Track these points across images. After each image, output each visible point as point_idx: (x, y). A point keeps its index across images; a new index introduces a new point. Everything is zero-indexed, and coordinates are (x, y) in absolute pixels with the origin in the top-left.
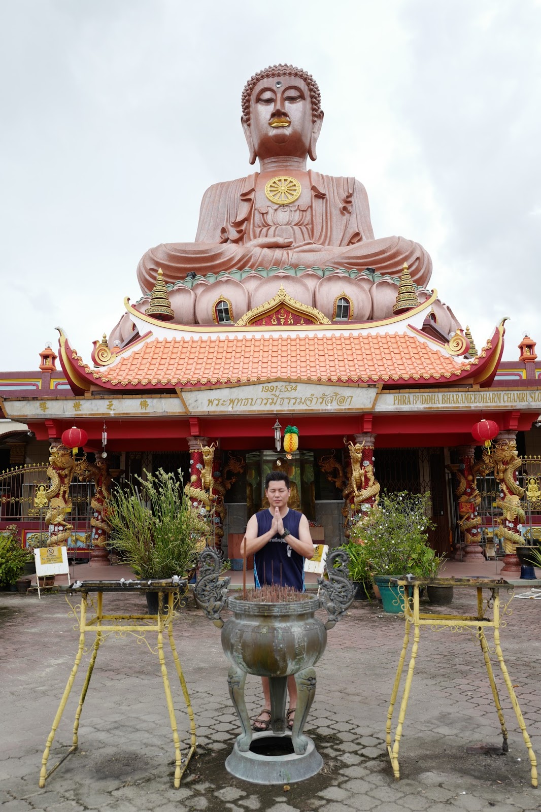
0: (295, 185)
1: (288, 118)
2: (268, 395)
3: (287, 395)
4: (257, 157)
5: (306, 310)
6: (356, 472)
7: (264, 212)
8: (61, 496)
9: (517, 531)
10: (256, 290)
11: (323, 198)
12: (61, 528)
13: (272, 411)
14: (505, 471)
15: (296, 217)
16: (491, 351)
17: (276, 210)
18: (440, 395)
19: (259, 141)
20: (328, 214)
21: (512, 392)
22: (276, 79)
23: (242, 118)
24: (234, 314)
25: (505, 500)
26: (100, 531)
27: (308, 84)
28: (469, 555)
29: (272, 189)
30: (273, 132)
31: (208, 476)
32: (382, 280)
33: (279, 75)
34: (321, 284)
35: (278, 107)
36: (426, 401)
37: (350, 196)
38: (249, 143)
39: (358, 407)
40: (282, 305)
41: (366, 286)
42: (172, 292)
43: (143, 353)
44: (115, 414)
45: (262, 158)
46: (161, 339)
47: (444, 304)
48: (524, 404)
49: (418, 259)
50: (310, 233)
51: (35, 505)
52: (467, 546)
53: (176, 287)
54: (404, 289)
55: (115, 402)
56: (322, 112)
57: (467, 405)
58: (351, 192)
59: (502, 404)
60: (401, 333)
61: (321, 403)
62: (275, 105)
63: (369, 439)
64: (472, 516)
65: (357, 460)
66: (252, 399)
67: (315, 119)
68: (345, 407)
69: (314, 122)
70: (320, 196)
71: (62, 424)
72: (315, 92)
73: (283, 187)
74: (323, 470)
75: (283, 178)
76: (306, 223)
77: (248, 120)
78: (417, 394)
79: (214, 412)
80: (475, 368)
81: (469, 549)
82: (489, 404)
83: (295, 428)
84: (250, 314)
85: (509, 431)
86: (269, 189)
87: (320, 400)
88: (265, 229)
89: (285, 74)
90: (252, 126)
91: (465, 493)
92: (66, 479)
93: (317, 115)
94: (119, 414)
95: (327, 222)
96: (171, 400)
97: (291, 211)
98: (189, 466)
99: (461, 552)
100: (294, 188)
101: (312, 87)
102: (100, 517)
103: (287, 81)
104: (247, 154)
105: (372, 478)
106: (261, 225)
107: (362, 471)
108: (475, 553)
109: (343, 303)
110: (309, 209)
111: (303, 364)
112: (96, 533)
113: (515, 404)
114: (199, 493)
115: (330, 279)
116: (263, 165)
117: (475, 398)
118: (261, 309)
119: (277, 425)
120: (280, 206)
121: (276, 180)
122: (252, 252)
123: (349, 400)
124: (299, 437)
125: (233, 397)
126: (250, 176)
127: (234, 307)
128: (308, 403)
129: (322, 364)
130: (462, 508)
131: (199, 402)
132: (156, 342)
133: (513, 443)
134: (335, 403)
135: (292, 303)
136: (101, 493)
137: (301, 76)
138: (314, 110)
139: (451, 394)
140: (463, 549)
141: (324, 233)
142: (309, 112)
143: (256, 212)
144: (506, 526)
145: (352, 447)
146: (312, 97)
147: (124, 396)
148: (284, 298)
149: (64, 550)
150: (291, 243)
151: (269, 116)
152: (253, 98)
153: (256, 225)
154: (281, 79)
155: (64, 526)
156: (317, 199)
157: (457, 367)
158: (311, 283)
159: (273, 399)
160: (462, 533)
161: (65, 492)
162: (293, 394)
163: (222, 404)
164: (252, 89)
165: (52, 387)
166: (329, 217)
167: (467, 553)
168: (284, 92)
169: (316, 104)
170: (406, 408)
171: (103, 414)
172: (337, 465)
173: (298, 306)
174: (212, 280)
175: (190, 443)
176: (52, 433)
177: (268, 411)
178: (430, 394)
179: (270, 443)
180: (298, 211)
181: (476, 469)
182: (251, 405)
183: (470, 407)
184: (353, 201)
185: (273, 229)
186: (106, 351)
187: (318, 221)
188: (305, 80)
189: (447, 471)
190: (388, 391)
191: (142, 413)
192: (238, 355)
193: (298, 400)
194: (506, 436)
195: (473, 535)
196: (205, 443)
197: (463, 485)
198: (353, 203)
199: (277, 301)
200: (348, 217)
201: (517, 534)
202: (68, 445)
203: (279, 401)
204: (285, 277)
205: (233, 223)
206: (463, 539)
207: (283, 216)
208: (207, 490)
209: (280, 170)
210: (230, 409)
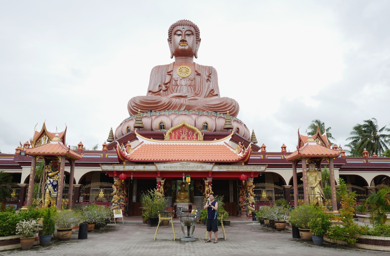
0: (189, 70)
1: (186, 42)
2: (181, 165)
3: (187, 166)
4: (174, 56)
5: (192, 127)
6: (207, 189)
7: (176, 80)
8: (117, 194)
9: (252, 207)
10: (175, 119)
11: (200, 75)
12: (117, 204)
13: (182, 170)
14: (250, 189)
15: (189, 83)
16: (247, 153)
17: (181, 79)
18: (231, 167)
19: (175, 50)
20: (202, 82)
21: (251, 167)
22: (182, 27)
23: (168, 39)
24: (166, 127)
25: (250, 198)
26: (123, 206)
27: (195, 29)
28: (242, 215)
29: (180, 71)
30: (180, 48)
31: (162, 189)
32: (220, 116)
33: (184, 25)
34: (198, 118)
35: (183, 38)
36: (227, 169)
37: (210, 74)
38: (171, 50)
39: (207, 170)
40: (184, 125)
41: (214, 118)
42: (143, 117)
43: (141, 149)
44: (135, 170)
45: (176, 56)
46: (146, 144)
47: (243, 123)
48: (255, 170)
49: (234, 106)
50: (194, 89)
51: (99, 197)
52: (242, 212)
53: (144, 116)
54: (227, 121)
55: (136, 166)
56: (200, 39)
57: (239, 170)
58: (210, 73)
59: (248, 170)
60: (222, 144)
61: (197, 168)
62: (182, 37)
63: (210, 179)
64: (243, 202)
65: (207, 185)
66: (177, 167)
67: (197, 42)
68: (204, 170)
69: (197, 43)
70: (199, 74)
71: (119, 173)
72: (198, 32)
73: (184, 70)
74: (197, 187)
75: (184, 66)
76: (193, 85)
77: (170, 41)
78: (224, 166)
79: (165, 170)
80: (242, 158)
81: (242, 213)
82: (245, 170)
83: (189, 175)
84: (172, 128)
85: (251, 177)
86: (178, 71)
87: (197, 167)
88: (177, 87)
89: (186, 25)
90: (172, 44)
91: (241, 195)
92: (118, 189)
93: (198, 40)
94: (137, 170)
95: (201, 85)
96: (153, 166)
97: (187, 80)
98: (156, 186)
99: (239, 214)
100: (188, 71)
101: (197, 30)
102: (123, 201)
103: (186, 28)
104: (170, 54)
105: (211, 190)
106: (175, 85)
107: (208, 189)
108: (244, 214)
109: (205, 125)
110: (194, 79)
111: (192, 155)
112: (122, 206)
113: (252, 170)
114: (159, 194)
115: (201, 115)
116: (176, 59)
117: (241, 168)
118: (176, 127)
119: (184, 174)
120: (183, 78)
121: (181, 67)
122: (172, 101)
123: (205, 168)
124: (191, 178)
125: (171, 166)
126: (171, 64)
127: (166, 125)
128: (193, 168)
129: (197, 155)
130: (240, 200)
131: (161, 167)
132: (145, 145)
133: (252, 181)
134: (201, 168)
135: (187, 125)
136: (124, 193)
137: (192, 26)
138: (197, 38)
139: (234, 167)
140: (240, 213)
141: (199, 89)
142: (195, 39)
143: (173, 80)
144: (249, 205)
145: (205, 181)
146: (196, 34)
147: (139, 165)
148: (185, 123)
149: (121, 210)
150: (187, 96)
151: (179, 41)
152: (173, 33)
153: (173, 85)
154: (185, 27)
155: (117, 203)
156: (197, 76)
157: (237, 157)
158: (194, 117)
159: (183, 167)
160: (240, 208)
161: (118, 193)
162: (189, 165)
163: (168, 168)
164: (172, 29)
165: (106, 157)
166: (202, 83)
167: (242, 214)
168: (185, 32)
169: (198, 36)
170: (221, 170)
171: (132, 170)
172: (201, 185)
173: (189, 126)
174: (158, 114)
175: (157, 179)
176: (115, 175)
177: (181, 170)
178: (228, 167)
179: (181, 179)
180: (190, 80)
181: (245, 187)
182: (176, 168)
183: (239, 171)
184: (211, 76)
185: (179, 87)
186: (130, 148)
187: (197, 84)
188: (194, 27)
189: (237, 188)
190: (216, 165)
191: (144, 170)
192: (171, 151)
193: (190, 167)
194: (250, 179)
195: (243, 208)
196: (162, 179)
197: (241, 192)
198: (211, 77)
199: (182, 124)
200: (209, 83)
201: (253, 208)
202: (120, 179)
203: (184, 167)
204: (185, 114)
205: (164, 83)
206: (240, 210)
207: (183, 82)
208: (162, 193)
209: (182, 63)
210: (170, 169)
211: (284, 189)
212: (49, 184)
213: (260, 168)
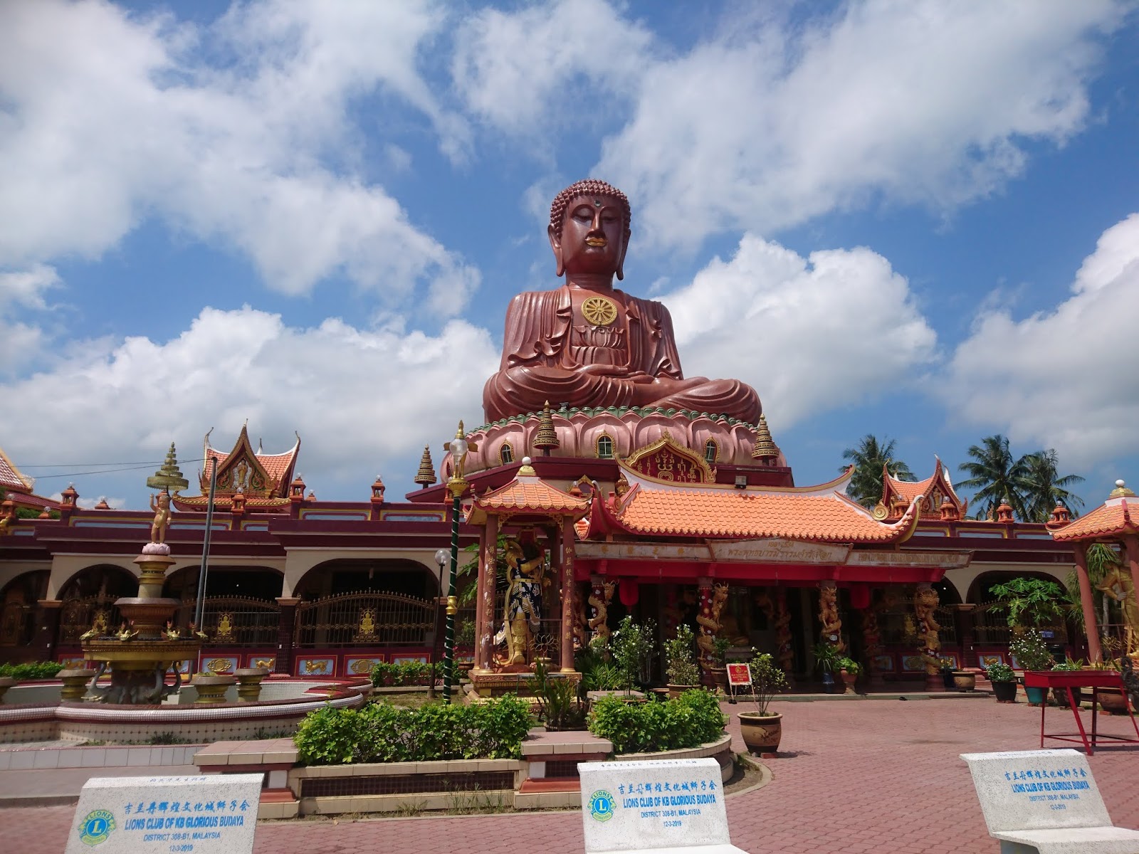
0: (610, 307)
1: (605, 239)
3: (786, 549)
4: (565, 270)
5: (687, 452)
7: (582, 332)
9: (936, 657)
11: (638, 322)
13: (775, 561)
14: (927, 613)
15: (613, 340)
16: (911, 521)
17: (594, 330)
18: (890, 554)
19: (571, 256)
20: (642, 338)
21: (937, 555)
22: (595, 198)
23: (550, 227)
24: (617, 450)
25: (927, 634)
27: (623, 206)
29: (589, 308)
30: (589, 251)
32: (737, 425)
33: (598, 194)
34: (693, 428)
35: (597, 226)
36: (880, 559)
37: (660, 321)
39: (834, 560)
40: (667, 447)
41: (725, 430)
44: (658, 557)
45: (571, 273)
48: (944, 564)
50: (625, 357)
53: (554, 418)
55: (660, 548)
56: (630, 231)
57: (908, 563)
58: (660, 317)
59: (930, 563)
60: (831, 498)
62: (592, 223)
66: (761, 552)
67: (624, 239)
68: (825, 560)
69: (624, 242)
70: (636, 320)
72: (627, 213)
73: (600, 309)
75: (598, 299)
76: (622, 346)
77: (560, 231)
78: (874, 554)
80: (901, 533)
84: (641, 453)
85: (928, 583)
87: (809, 555)
88: (585, 348)
89: (604, 194)
90: (563, 239)
93: (626, 234)
94: (662, 558)
95: (640, 346)
96: (702, 549)
97: (609, 333)
98: (701, 600)
100: (610, 310)
101: (625, 209)
103: (605, 202)
106: (578, 344)
109: (711, 446)
110: (626, 332)
113: (939, 564)
116: (571, 279)
117: (913, 558)
118: (649, 450)
120: (598, 327)
121: (592, 299)
123: (829, 555)
125: (748, 549)
127: (617, 443)
128: (801, 556)
131: (722, 551)
135: (675, 444)
137: (618, 198)
139: (897, 554)
141: (638, 357)
142: (621, 232)
143: (574, 331)
144: (927, 653)
146: (625, 218)
148: (669, 441)
151: (585, 234)
154: (600, 198)
156: (632, 323)
158: (682, 425)
159: (776, 552)
162: (790, 549)
163: (739, 554)
166: (643, 342)
168: (601, 211)
169: (627, 225)
170: (866, 563)
173: (679, 447)
174: (591, 415)
175: (701, 582)
177: (772, 561)
178: (883, 554)
180: (614, 333)
182: (760, 555)
184: (662, 327)
185: (590, 349)
187: (634, 346)
188: (621, 201)
190: (855, 550)
191: (679, 557)
193: (794, 554)
194: (925, 586)
198: (663, 329)
199: (663, 442)
200: (658, 343)
201: (937, 660)
203: (780, 553)
204: (660, 418)
205: (549, 339)
207: (601, 338)
210: (744, 558)
211: (958, 612)
212: (524, 594)
213: (957, 560)
